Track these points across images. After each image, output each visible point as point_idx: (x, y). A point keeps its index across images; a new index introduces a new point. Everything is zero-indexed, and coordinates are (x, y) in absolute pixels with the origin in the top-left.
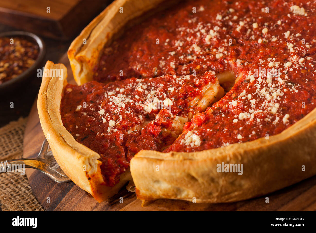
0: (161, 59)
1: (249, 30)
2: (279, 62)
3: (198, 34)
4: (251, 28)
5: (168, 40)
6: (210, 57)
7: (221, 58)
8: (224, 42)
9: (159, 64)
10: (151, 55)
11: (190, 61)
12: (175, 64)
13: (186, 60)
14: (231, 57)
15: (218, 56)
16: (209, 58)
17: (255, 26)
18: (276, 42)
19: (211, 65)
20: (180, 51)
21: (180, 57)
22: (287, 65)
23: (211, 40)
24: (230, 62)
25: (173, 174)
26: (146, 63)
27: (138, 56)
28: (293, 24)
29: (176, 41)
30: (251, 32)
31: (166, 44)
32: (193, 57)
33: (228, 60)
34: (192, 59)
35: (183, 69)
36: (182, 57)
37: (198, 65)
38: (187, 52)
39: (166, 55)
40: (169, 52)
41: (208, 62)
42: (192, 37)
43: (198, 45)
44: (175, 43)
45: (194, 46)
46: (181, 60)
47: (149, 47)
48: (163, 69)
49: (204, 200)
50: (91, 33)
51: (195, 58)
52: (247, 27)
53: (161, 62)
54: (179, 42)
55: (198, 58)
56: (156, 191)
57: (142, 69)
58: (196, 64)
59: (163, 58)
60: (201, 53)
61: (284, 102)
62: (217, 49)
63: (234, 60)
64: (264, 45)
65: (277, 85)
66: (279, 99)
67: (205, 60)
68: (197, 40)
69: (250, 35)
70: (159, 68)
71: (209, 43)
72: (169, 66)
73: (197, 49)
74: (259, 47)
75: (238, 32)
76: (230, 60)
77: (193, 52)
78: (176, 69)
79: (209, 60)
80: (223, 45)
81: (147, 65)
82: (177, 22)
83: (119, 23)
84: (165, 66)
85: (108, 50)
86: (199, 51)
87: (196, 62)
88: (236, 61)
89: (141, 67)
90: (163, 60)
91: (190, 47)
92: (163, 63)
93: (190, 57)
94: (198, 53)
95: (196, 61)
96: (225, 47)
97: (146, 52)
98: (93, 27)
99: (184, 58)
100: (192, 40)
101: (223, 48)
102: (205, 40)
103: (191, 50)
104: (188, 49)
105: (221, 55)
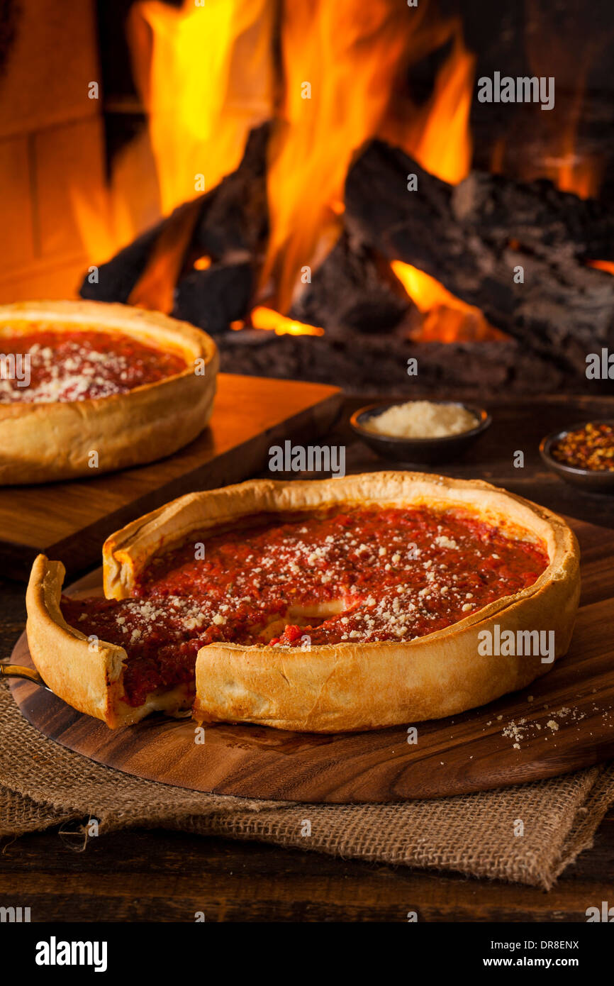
0: (240, 575)
1: (373, 557)
2: (413, 589)
3: (298, 553)
4: (376, 555)
5: (251, 557)
6: (313, 579)
7: (329, 582)
8: (335, 565)
9: (237, 580)
10: (225, 570)
11: (282, 582)
12: (259, 583)
13: (276, 581)
14: (344, 582)
15: (324, 580)
16: (312, 581)
17: (382, 551)
18: (411, 571)
19: (312, 590)
20: (268, 569)
21: (268, 576)
22: (422, 593)
23: (316, 561)
24: (340, 588)
25: (257, 669)
26: (216, 578)
27: (205, 570)
28: (438, 556)
29: (263, 559)
30: (375, 559)
31: (248, 560)
32: (287, 577)
33: (338, 586)
34: (286, 580)
35: (272, 589)
36: (271, 576)
37: (293, 587)
38: (280, 571)
39: (248, 571)
40: (252, 568)
41: (309, 586)
42: (288, 556)
43: (296, 564)
44: (261, 561)
45: (291, 564)
46: (270, 580)
47: (222, 561)
48: (242, 586)
49: (291, 723)
50: (139, 530)
51: (289, 579)
52: (371, 553)
53: (239, 578)
54: (267, 559)
55: (294, 579)
56: (224, 703)
57: (209, 584)
58: (291, 586)
59: (243, 574)
60: (300, 574)
61: (414, 627)
62: (324, 573)
63: (347, 586)
64: (393, 573)
65: (407, 611)
66: (407, 623)
67: (305, 582)
68: (295, 559)
69: (374, 562)
70: (234, 584)
71: (313, 564)
72: (252, 583)
73: (295, 569)
74: (385, 575)
75: (356, 556)
76: (341, 585)
77: (288, 572)
78: (260, 590)
79: (311, 583)
80: (333, 567)
81: (218, 580)
82: (266, 541)
83: (180, 528)
84: (245, 583)
85: (157, 561)
86: (298, 571)
87: (290, 585)
88: (350, 587)
89: (208, 582)
90: (242, 577)
91: (284, 566)
92: (241, 580)
93: (282, 577)
94: (295, 573)
95: (292, 583)
96: (336, 571)
97: (218, 566)
98: (142, 524)
99: (274, 577)
100: (287, 559)
101: (333, 571)
102: (307, 560)
103: (285, 569)
104: (281, 567)
105: (329, 579)
